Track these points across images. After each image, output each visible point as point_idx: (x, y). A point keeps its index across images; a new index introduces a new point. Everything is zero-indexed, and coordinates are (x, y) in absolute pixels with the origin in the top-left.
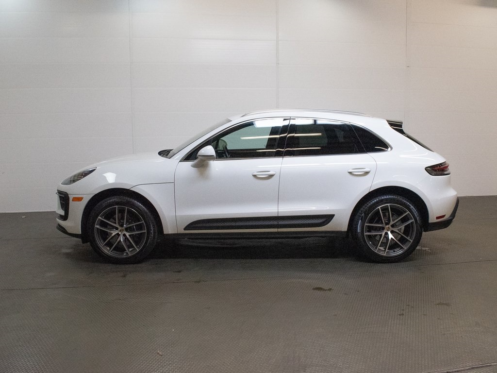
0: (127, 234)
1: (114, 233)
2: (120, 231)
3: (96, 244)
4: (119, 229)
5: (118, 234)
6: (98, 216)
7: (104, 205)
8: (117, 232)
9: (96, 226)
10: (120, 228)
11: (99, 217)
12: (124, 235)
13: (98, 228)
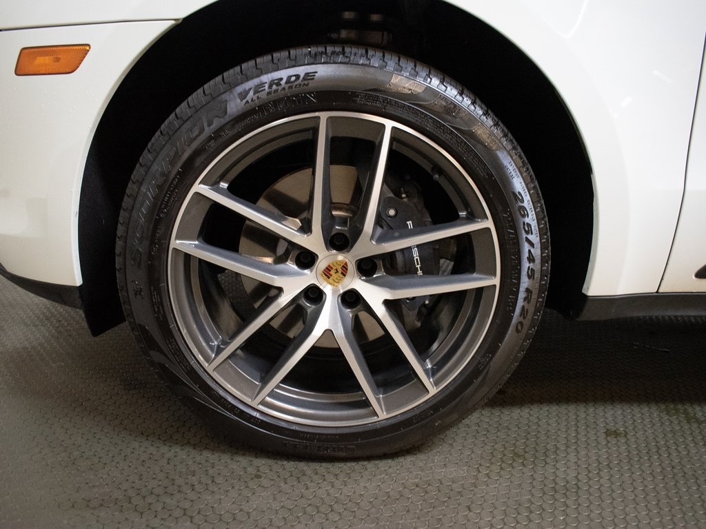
0: (375, 296)
1: (292, 283)
2: (327, 272)
3: (180, 355)
4: (321, 264)
5: (314, 295)
6: (188, 173)
7: (235, 105)
8: (308, 278)
9: (176, 243)
10: (325, 257)
11: (199, 188)
12: (351, 299)
13: (188, 257)
